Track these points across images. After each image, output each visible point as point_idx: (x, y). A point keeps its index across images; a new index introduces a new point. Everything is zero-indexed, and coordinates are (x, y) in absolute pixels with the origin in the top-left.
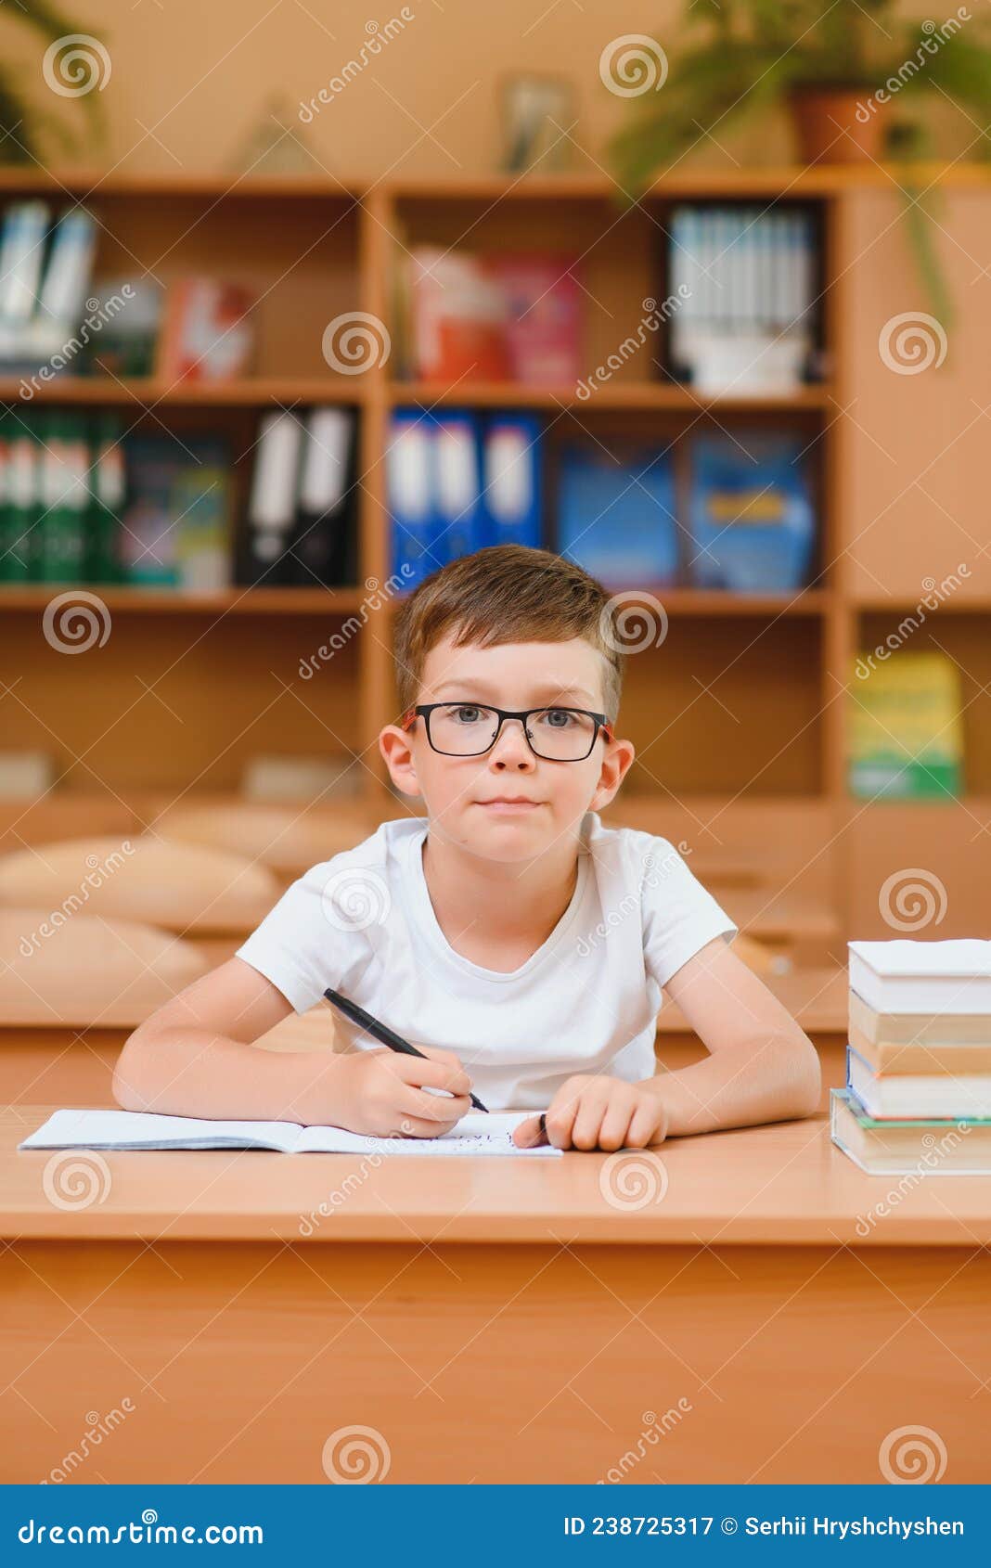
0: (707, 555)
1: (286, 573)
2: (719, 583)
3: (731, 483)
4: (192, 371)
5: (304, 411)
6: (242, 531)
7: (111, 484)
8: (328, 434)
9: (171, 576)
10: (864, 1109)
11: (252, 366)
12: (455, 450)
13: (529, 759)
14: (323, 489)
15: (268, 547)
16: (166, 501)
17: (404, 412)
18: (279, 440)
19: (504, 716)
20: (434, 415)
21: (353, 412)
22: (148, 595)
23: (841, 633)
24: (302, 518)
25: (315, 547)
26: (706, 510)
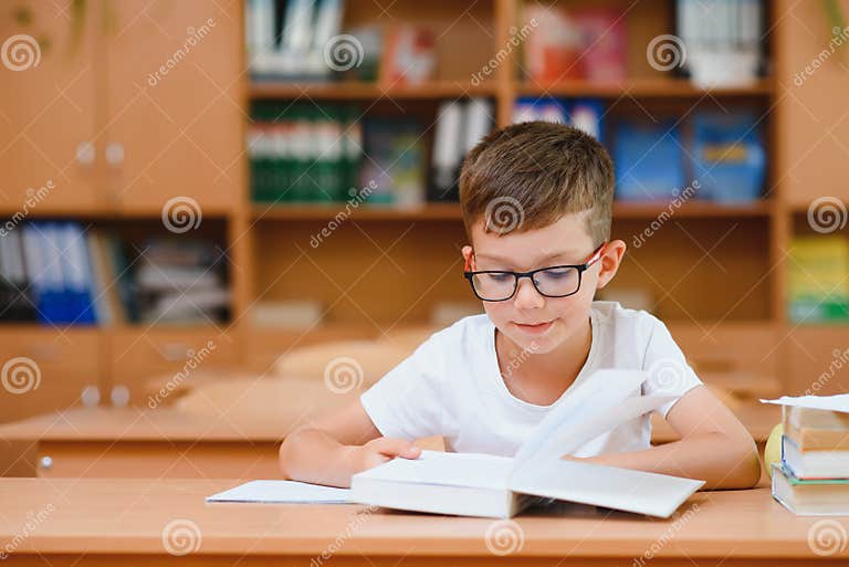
2: (708, 197)
3: (715, 138)
4: (400, 79)
5: (464, 101)
6: (429, 172)
7: (354, 144)
9: (389, 198)
10: (793, 474)
11: (436, 74)
15: (445, 180)
16: (387, 156)
17: (524, 100)
18: (449, 118)
19: (518, 276)
21: (493, 101)
22: (376, 209)
23: (782, 226)
26: (700, 155)
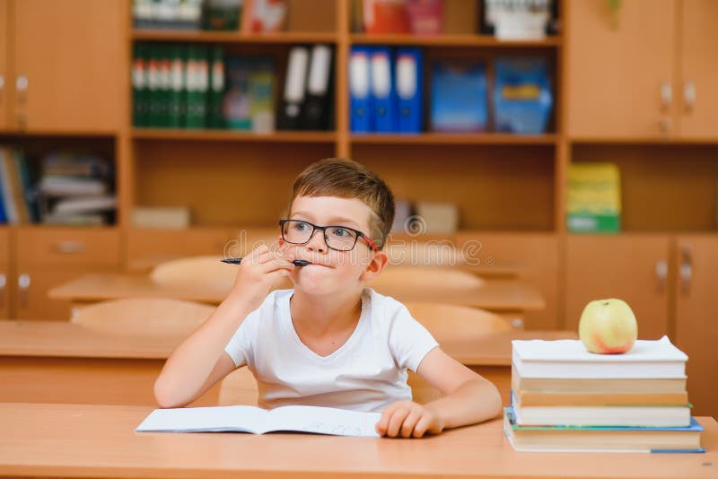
0: (502, 115)
1: (300, 123)
2: (507, 129)
3: (513, 81)
5: (309, 47)
6: (280, 103)
7: (218, 80)
8: (321, 56)
9: (247, 124)
11: (285, 25)
12: (381, 66)
13: (324, 248)
14: (318, 83)
15: (293, 111)
16: (245, 88)
17: (357, 48)
18: (298, 60)
19: (316, 228)
20: (370, 49)
21: (333, 47)
23: (564, 153)
24: (308, 97)
25: (314, 111)
26: (502, 94)
